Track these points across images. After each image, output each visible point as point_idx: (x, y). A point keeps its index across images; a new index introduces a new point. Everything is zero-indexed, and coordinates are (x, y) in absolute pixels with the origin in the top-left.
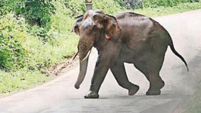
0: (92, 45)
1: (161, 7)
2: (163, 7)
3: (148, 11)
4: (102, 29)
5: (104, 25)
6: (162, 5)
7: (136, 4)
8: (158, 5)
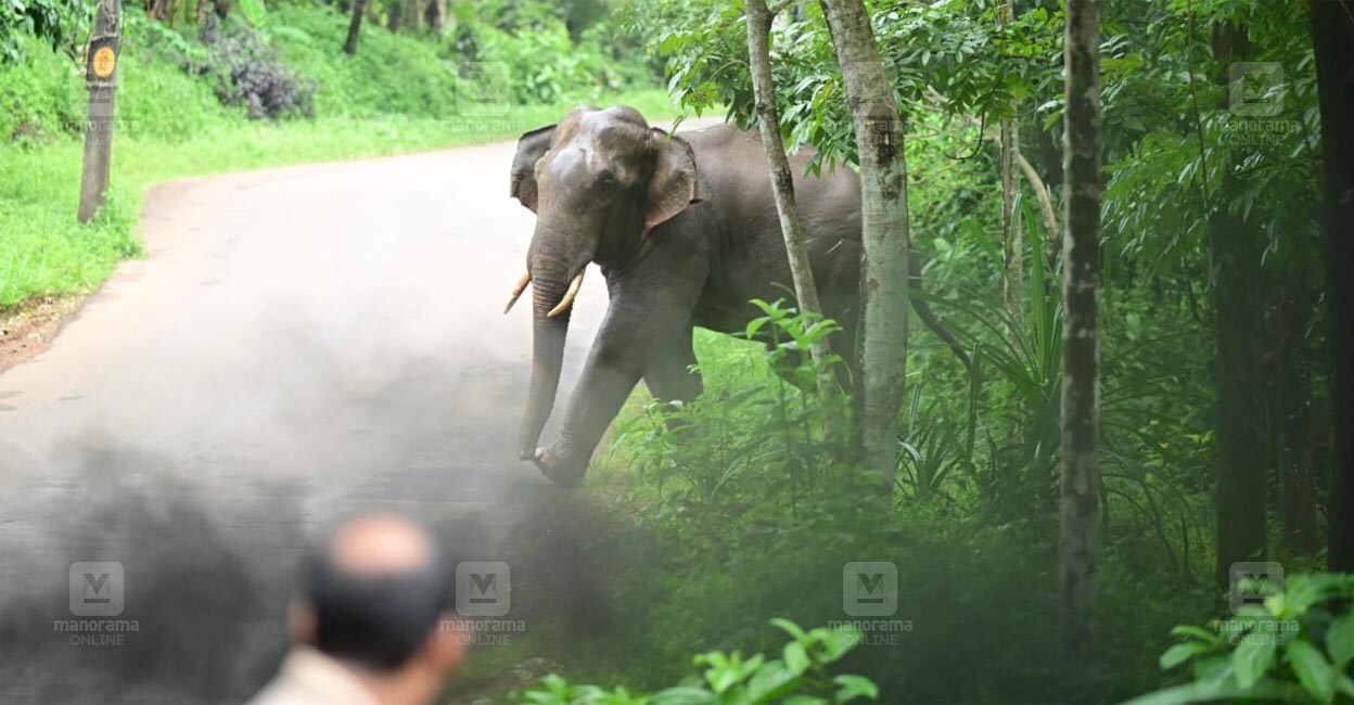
0: (586, 253)
1: (391, 117)
2: (402, 118)
3: (336, 131)
4: (634, 187)
5: (642, 172)
6: (397, 109)
7: (289, 100)
8: (380, 108)
